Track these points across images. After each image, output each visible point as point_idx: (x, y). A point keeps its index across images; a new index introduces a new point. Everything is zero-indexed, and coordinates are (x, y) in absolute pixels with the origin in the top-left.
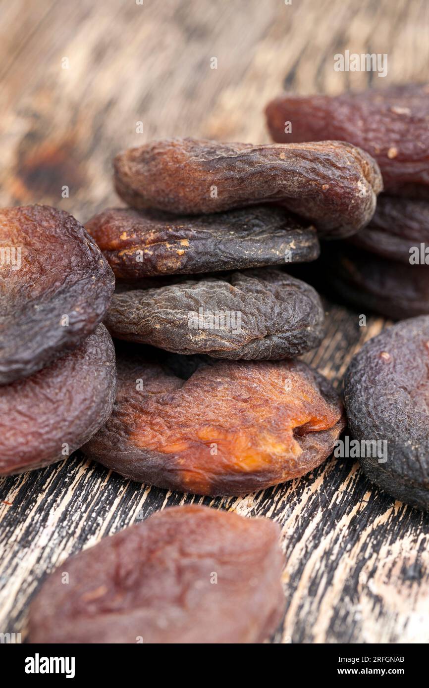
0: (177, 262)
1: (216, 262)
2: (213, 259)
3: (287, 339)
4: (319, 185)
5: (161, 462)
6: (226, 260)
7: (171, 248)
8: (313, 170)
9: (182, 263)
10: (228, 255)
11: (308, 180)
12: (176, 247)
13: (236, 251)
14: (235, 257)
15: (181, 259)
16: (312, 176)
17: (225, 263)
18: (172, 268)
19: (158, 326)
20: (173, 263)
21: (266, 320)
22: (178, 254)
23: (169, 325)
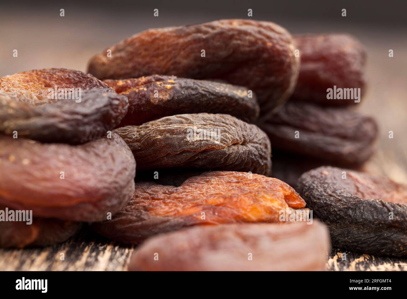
0: (166, 95)
1: (196, 94)
2: (193, 92)
3: (256, 148)
4: (264, 43)
5: (182, 220)
6: (203, 92)
7: (161, 84)
8: (260, 32)
9: (170, 95)
10: (205, 89)
11: (257, 39)
12: (164, 84)
13: (210, 87)
14: (210, 91)
15: (169, 92)
16: (259, 36)
17: (203, 95)
18: (162, 100)
19: (159, 137)
20: (163, 96)
21: (242, 131)
22: (166, 89)
23: (169, 134)
